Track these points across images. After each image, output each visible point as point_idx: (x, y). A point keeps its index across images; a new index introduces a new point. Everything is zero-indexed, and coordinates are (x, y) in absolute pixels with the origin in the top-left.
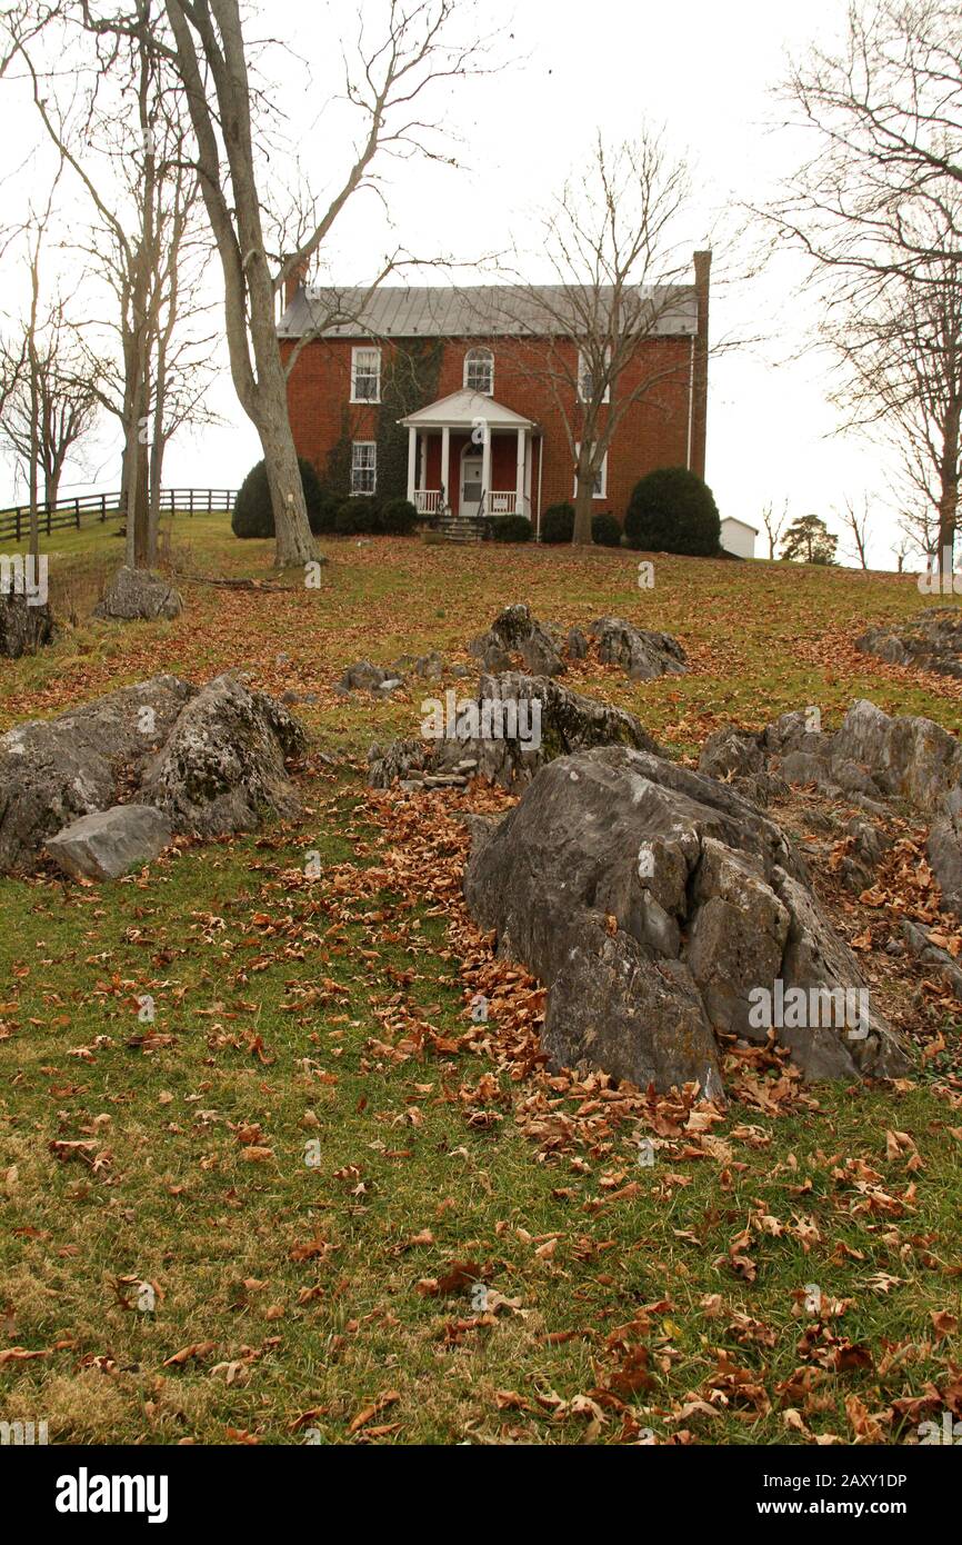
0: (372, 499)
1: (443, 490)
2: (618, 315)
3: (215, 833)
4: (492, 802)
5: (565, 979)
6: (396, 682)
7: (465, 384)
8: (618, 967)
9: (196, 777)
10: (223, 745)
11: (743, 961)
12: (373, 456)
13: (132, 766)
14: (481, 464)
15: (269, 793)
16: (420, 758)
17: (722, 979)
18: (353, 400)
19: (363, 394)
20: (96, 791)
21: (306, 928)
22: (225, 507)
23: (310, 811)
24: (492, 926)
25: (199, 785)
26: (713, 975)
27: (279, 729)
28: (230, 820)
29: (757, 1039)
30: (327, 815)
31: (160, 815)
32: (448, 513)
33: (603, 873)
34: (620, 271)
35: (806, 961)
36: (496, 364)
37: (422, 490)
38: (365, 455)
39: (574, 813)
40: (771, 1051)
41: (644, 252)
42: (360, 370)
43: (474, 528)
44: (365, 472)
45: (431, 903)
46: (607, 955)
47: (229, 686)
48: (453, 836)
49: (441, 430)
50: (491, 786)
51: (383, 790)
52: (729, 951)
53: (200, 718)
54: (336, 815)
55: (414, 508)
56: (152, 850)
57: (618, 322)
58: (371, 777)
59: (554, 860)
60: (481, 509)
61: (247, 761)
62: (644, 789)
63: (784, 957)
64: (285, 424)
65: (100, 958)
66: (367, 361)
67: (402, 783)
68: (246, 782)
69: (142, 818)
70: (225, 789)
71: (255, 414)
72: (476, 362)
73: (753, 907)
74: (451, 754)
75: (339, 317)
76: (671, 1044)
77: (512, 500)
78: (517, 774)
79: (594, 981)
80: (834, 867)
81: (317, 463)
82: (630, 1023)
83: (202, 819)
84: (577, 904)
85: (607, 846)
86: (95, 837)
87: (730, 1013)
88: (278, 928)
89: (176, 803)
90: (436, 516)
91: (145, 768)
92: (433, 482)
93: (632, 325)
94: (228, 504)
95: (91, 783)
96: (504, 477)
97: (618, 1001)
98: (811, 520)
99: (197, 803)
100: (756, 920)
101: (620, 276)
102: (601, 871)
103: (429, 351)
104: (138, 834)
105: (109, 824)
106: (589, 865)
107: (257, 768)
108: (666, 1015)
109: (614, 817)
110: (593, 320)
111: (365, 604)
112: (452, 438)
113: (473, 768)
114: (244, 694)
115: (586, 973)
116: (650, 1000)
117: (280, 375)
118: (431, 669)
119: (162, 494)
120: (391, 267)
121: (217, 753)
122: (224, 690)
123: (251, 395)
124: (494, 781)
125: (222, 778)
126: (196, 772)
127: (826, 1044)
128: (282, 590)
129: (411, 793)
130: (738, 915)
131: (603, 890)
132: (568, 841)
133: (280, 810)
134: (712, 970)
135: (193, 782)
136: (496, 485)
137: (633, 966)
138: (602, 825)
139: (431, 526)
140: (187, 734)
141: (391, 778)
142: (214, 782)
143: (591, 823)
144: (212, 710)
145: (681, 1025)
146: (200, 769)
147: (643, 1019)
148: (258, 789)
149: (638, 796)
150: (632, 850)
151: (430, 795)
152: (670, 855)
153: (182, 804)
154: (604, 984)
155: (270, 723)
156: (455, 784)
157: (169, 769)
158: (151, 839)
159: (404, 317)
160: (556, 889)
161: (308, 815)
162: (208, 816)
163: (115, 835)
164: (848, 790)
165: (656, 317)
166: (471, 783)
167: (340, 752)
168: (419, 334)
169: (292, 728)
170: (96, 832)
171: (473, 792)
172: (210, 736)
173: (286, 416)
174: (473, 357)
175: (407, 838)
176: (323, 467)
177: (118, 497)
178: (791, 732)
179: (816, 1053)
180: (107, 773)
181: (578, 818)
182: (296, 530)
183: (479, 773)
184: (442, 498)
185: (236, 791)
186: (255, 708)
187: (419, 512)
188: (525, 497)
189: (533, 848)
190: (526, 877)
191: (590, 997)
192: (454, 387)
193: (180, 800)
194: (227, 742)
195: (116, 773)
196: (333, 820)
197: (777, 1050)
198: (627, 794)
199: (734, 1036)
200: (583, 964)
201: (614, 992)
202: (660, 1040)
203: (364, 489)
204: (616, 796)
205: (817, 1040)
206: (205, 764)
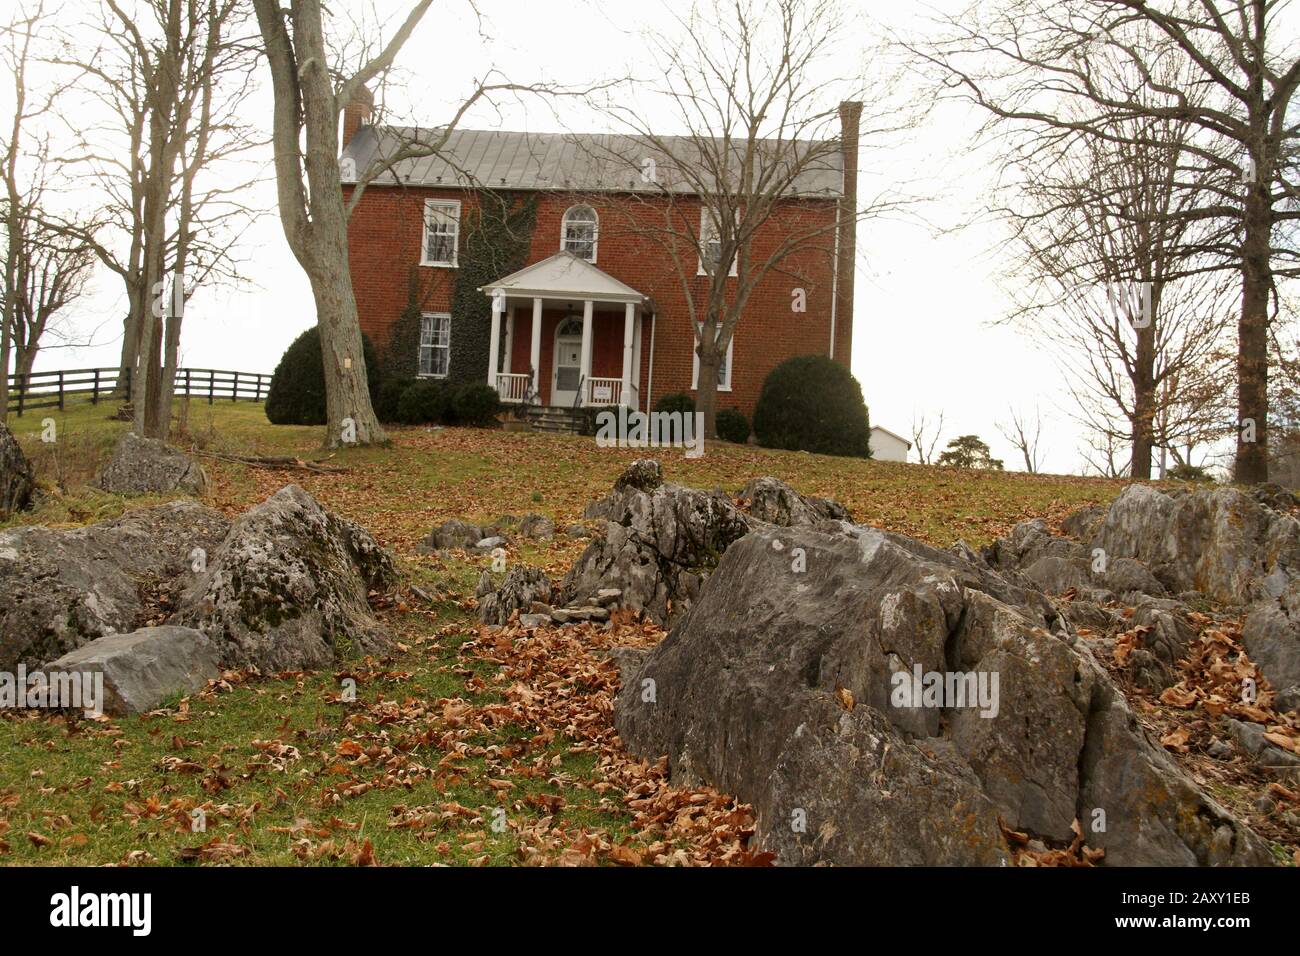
0: (444, 383)
1: (532, 374)
2: (751, 167)
3: (277, 668)
4: (641, 639)
5: (789, 763)
6: (497, 540)
7: (563, 247)
8: (861, 742)
9: (255, 596)
10: (292, 559)
11: (1034, 731)
12: (446, 332)
13: (167, 586)
14: (580, 345)
15: (350, 624)
16: (546, 590)
17: (1004, 756)
18: (424, 262)
19: (436, 254)
20: (116, 611)
21: (410, 758)
22: (254, 395)
23: (404, 647)
24: (659, 753)
25: (259, 605)
26: (991, 751)
27: (359, 556)
28: (298, 653)
29: (1056, 837)
30: (426, 652)
31: (205, 641)
32: (537, 402)
33: (829, 643)
34: (756, 114)
35: (1122, 729)
36: (603, 224)
37: (506, 373)
38: (437, 331)
39: (781, 585)
40: (1079, 854)
41: (785, 90)
42: (434, 228)
43: (570, 421)
44: (434, 350)
45: (572, 740)
46: (845, 731)
47: (299, 497)
48: (594, 671)
49: (531, 301)
50: (640, 620)
51: (498, 627)
52: (1014, 716)
53: (262, 526)
54: (438, 652)
55: (496, 394)
56: (195, 681)
57: (751, 175)
58: (482, 612)
59: (757, 640)
60: (578, 399)
61: (322, 581)
62: (877, 546)
63: (1088, 727)
64: (344, 273)
65: (126, 786)
66: (443, 217)
67: (523, 617)
68: (321, 607)
69: (181, 641)
70: (294, 614)
71: (306, 259)
72: (577, 222)
73: (1045, 659)
74: (585, 585)
75: (415, 147)
76: (946, 831)
77: (617, 389)
78: (673, 606)
79: (830, 763)
80: (1121, 662)
81: (376, 337)
82: (887, 806)
83: (261, 650)
84: (794, 684)
85: (832, 612)
86: (115, 660)
87: (1017, 802)
88: (373, 756)
89: (227, 627)
90: (523, 406)
91: (183, 588)
92: (520, 362)
93: (769, 177)
94: (258, 391)
95: (110, 601)
96: (607, 360)
97: (866, 784)
98: (970, 442)
99: (255, 628)
100: (1049, 677)
101: (755, 121)
102: (825, 641)
103: (519, 206)
104: (175, 660)
105: (136, 645)
106: (808, 636)
107: (335, 591)
108: (936, 793)
109: (837, 582)
110: (723, 171)
111: (440, 489)
112: (545, 313)
113: (615, 599)
114: (318, 511)
115: (817, 753)
116: (912, 778)
117: (338, 214)
118: (539, 529)
119: (178, 374)
120: (480, 92)
121: (284, 568)
122: (292, 501)
123: (304, 239)
124: (642, 615)
125: (290, 598)
126: (255, 590)
127: (1158, 838)
128: (334, 472)
129: (535, 630)
130: (1025, 670)
131: (829, 663)
132: (776, 616)
133: (365, 645)
134: (991, 744)
135: (252, 602)
136: (597, 369)
137: (883, 741)
138: (820, 594)
139: (517, 415)
140: (244, 542)
141: (507, 612)
142: (278, 603)
143: (805, 595)
144: (277, 521)
145: (959, 804)
146: (261, 586)
147: (905, 800)
148: (336, 618)
149: (869, 554)
150: (869, 610)
151: (560, 631)
152: (925, 605)
153: (235, 629)
154: (845, 764)
155: (350, 548)
156: (593, 618)
157: (219, 583)
158: (193, 668)
159: (491, 166)
160: (762, 675)
161: (401, 652)
162: (270, 646)
163: (143, 659)
164: (1122, 591)
165: (797, 170)
166: (614, 617)
167: (438, 587)
168: (508, 186)
169: (377, 557)
170: (117, 654)
171: (616, 629)
172: (275, 545)
173: (346, 264)
174: (572, 217)
175: (534, 673)
176: (384, 342)
177: (116, 374)
178: (1031, 544)
179: (1144, 850)
180: (131, 592)
181: (786, 590)
182: (354, 402)
183: (624, 605)
184: (530, 384)
185: (308, 618)
186: (330, 528)
187: (502, 400)
188: (632, 386)
189: (725, 637)
190: (715, 673)
191: (825, 783)
192: (548, 250)
193: (232, 623)
194: (297, 555)
195: (143, 593)
196: (434, 658)
197: (1086, 850)
198: (855, 554)
199: (1024, 835)
200: (814, 742)
201: (860, 773)
202: (930, 827)
203: (434, 371)
204: (837, 559)
205: (1145, 834)
206: (268, 579)
